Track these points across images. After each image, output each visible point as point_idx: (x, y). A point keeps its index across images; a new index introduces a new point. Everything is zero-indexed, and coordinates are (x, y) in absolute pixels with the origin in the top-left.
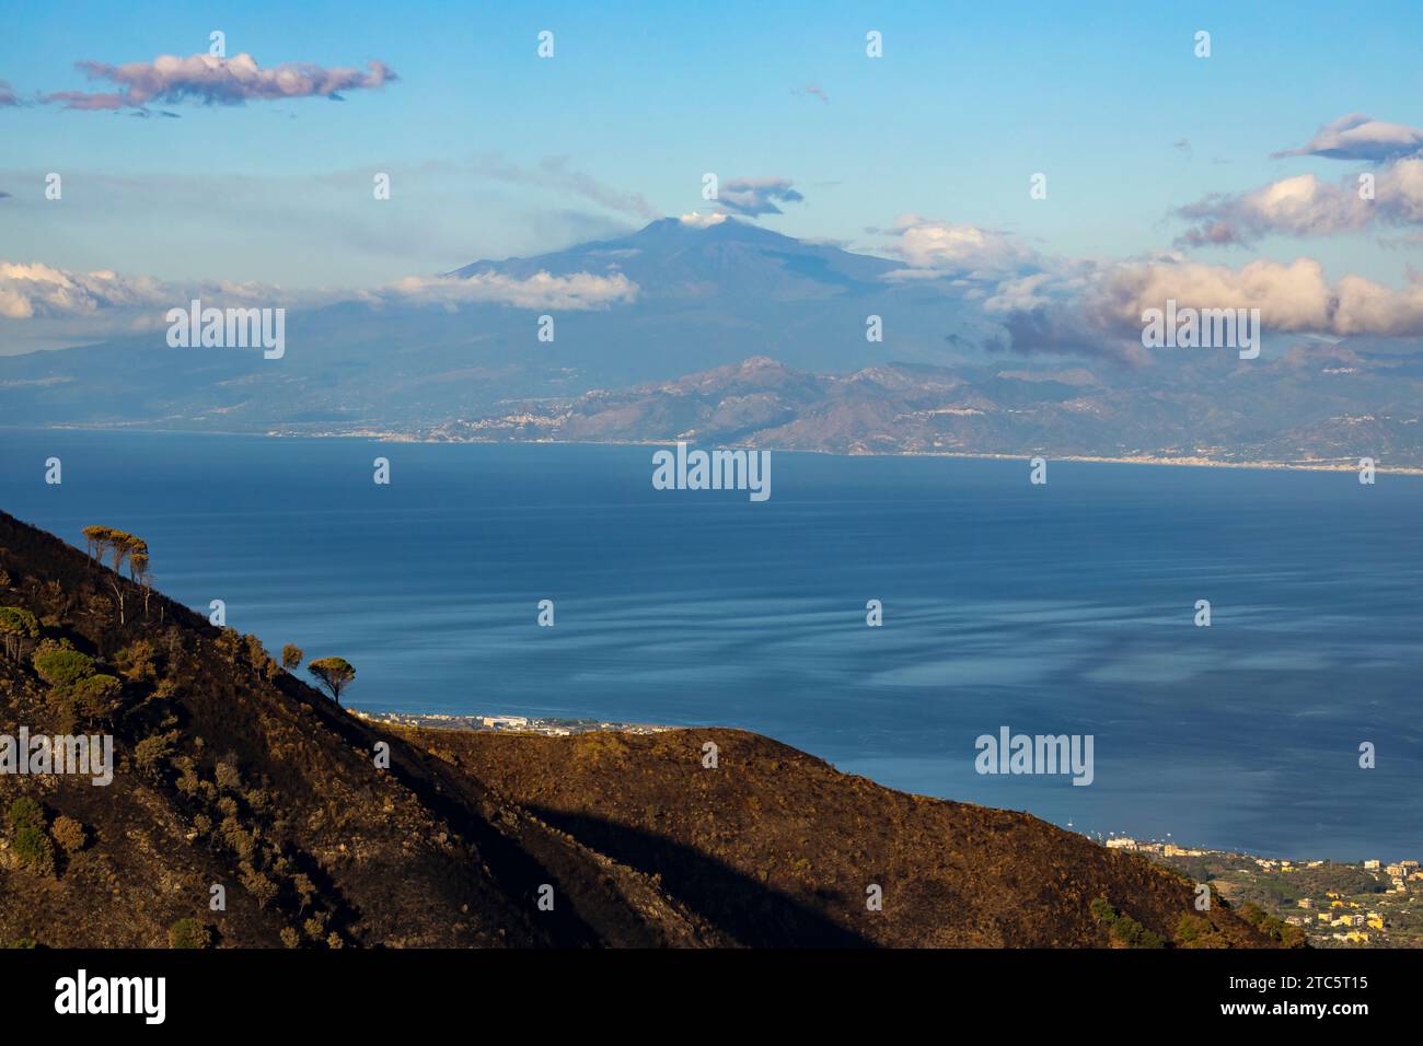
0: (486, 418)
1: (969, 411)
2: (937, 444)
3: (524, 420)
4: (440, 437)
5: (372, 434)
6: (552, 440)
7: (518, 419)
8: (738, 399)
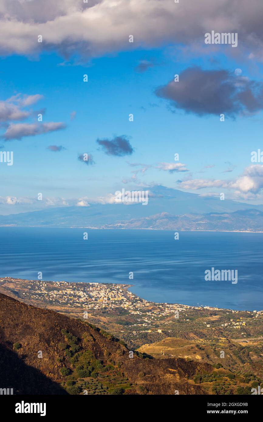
0: (112, 224)
1: (204, 222)
2: (198, 229)
3: (119, 224)
4: (103, 228)
5: (90, 227)
6: (124, 228)
7: (118, 224)
8: (160, 220)
